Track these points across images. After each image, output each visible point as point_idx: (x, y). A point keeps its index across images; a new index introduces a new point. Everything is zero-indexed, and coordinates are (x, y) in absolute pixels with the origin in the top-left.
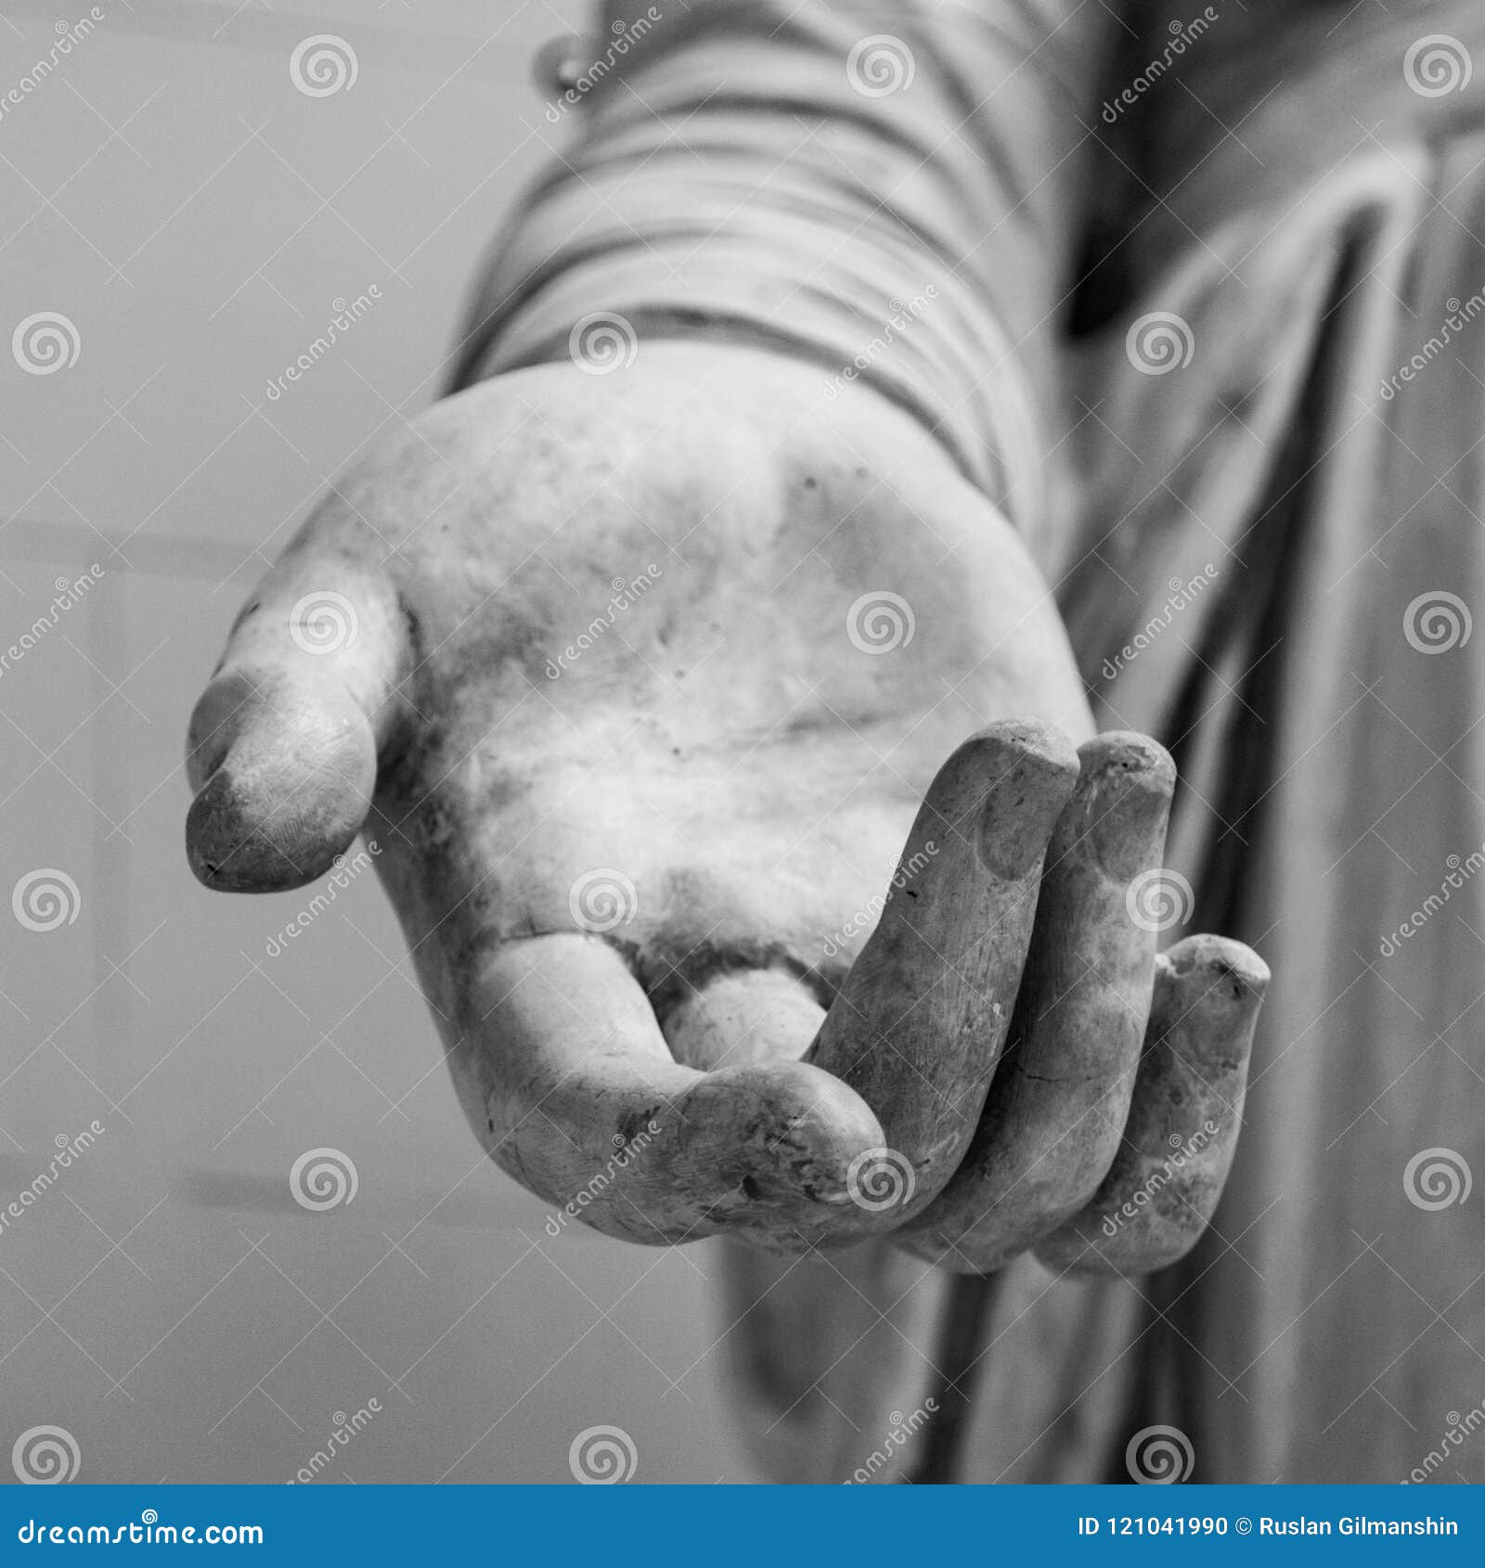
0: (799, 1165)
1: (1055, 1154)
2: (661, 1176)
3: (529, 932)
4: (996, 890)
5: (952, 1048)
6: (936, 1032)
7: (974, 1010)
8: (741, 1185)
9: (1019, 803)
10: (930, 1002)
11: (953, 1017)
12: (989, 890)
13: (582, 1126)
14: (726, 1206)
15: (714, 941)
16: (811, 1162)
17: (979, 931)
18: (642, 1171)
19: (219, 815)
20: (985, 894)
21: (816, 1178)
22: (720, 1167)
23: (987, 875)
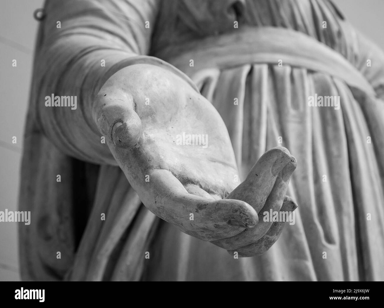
0: (246, 219)
1: (261, 229)
2: (208, 217)
3: (160, 168)
4: (272, 177)
5: (258, 205)
6: (256, 201)
7: (263, 199)
8: (228, 221)
9: (281, 162)
10: (256, 196)
11: (260, 199)
12: (271, 177)
13: (186, 205)
14: (220, 225)
15: (189, 177)
16: (249, 219)
17: (268, 184)
18: (203, 215)
19: (124, 131)
20: (270, 178)
21: (249, 222)
22: (225, 217)
23: (272, 175)
